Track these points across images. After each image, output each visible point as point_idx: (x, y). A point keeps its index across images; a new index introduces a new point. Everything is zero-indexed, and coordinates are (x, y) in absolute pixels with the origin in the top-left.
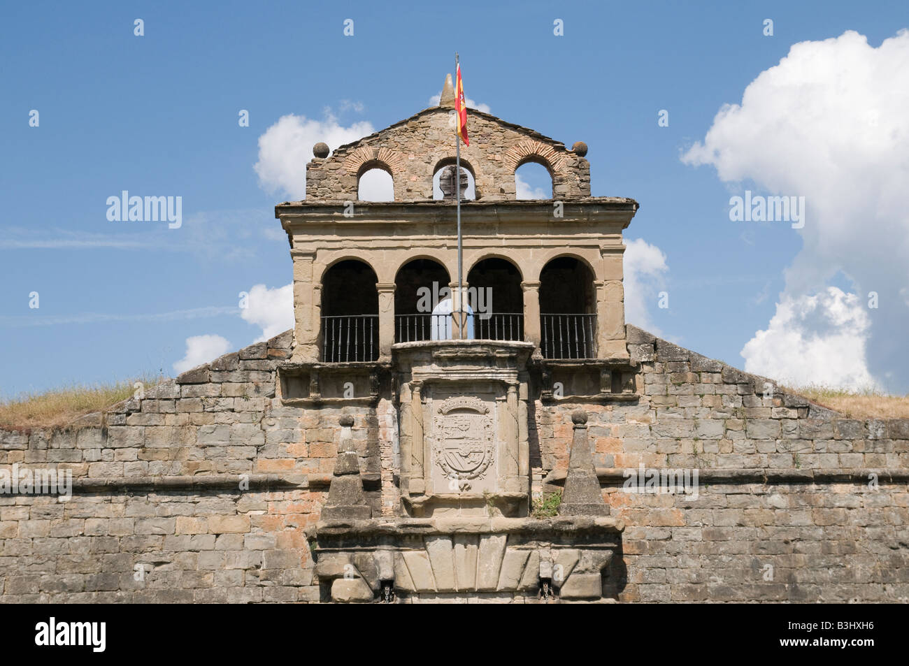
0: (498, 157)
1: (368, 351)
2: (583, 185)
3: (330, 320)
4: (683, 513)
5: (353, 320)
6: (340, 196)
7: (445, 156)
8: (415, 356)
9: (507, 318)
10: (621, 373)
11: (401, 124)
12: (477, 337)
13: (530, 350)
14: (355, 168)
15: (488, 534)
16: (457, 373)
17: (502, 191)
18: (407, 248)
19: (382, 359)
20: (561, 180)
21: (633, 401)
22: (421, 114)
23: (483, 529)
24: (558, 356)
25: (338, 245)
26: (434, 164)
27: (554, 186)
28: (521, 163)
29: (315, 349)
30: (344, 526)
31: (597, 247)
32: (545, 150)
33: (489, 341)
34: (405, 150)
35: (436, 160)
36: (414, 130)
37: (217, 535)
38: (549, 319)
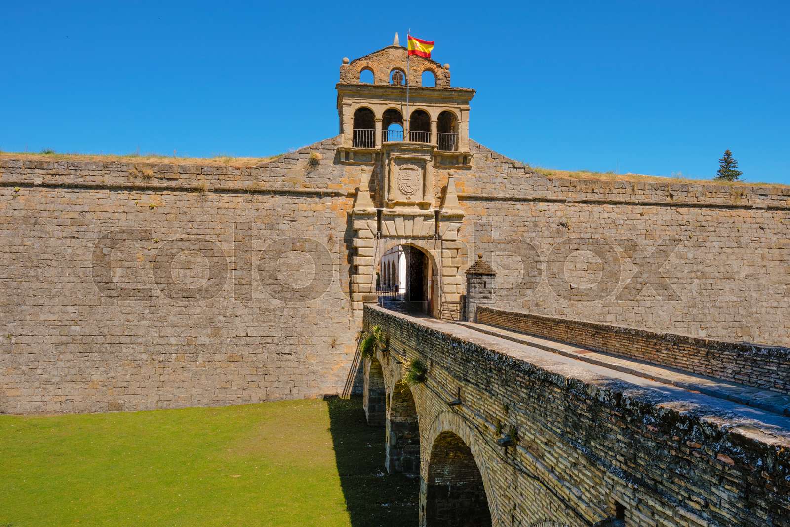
0: (415, 68)
1: (371, 144)
2: (448, 81)
3: (356, 131)
4: (486, 210)
5: (365, 131)
6: (353, 80)
7: (395, 66)
8: (392, 148)
9: (416, 133)
10: (466, 158)
11: (378, 52)
12: (410, 140)
13: (433, 147)
14: (360, 69)
15: (416, 216)
16: (407, 155)
17: (417, 82)
18: (387, 104)
19: (377, 147)
20: (439, 79)
21: (469, 168)
22: (386, 49)
23: (416, 214)
24: (443, 149)
25: (359, 101)
26: (391, 69)
27: (436, 81)
28: (424, 71)
29: (351, 142)
30: (364, 211)
31: (459, 108)
32: (434, 67)
33: (420, 143)
34: (379, 63)
35: (391, 68)
36: (383, 54)
37: (314, 212)
38: (440, 135)
